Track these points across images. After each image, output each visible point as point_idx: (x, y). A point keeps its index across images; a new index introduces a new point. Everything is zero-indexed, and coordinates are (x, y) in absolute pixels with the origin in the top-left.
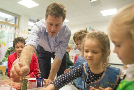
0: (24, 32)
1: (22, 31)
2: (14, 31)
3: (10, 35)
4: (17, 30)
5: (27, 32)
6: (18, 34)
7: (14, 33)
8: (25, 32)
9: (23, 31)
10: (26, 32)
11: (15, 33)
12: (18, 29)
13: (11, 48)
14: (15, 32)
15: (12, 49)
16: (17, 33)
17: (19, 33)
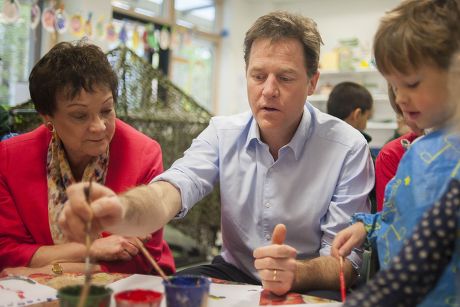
0: (88, 22)
1: (78, 18)
2: (33, 17)
3: (14, 47)
4: (51, 12)
5: (106, 26)
6: (56, 33)
7: (34, 26)
8: (94, 23)
9: (84, 19)
10: (99, 26)
11: (39, 30)
12: (56, 7)
13: (16, 111)
14: (37, 20)
15: (24, 114)
16: (49, 29)
17: (61, 31)
